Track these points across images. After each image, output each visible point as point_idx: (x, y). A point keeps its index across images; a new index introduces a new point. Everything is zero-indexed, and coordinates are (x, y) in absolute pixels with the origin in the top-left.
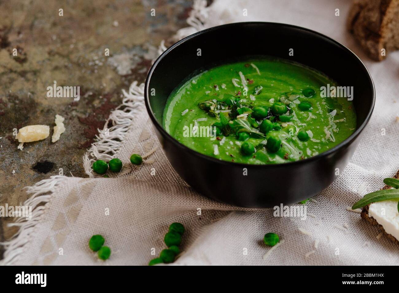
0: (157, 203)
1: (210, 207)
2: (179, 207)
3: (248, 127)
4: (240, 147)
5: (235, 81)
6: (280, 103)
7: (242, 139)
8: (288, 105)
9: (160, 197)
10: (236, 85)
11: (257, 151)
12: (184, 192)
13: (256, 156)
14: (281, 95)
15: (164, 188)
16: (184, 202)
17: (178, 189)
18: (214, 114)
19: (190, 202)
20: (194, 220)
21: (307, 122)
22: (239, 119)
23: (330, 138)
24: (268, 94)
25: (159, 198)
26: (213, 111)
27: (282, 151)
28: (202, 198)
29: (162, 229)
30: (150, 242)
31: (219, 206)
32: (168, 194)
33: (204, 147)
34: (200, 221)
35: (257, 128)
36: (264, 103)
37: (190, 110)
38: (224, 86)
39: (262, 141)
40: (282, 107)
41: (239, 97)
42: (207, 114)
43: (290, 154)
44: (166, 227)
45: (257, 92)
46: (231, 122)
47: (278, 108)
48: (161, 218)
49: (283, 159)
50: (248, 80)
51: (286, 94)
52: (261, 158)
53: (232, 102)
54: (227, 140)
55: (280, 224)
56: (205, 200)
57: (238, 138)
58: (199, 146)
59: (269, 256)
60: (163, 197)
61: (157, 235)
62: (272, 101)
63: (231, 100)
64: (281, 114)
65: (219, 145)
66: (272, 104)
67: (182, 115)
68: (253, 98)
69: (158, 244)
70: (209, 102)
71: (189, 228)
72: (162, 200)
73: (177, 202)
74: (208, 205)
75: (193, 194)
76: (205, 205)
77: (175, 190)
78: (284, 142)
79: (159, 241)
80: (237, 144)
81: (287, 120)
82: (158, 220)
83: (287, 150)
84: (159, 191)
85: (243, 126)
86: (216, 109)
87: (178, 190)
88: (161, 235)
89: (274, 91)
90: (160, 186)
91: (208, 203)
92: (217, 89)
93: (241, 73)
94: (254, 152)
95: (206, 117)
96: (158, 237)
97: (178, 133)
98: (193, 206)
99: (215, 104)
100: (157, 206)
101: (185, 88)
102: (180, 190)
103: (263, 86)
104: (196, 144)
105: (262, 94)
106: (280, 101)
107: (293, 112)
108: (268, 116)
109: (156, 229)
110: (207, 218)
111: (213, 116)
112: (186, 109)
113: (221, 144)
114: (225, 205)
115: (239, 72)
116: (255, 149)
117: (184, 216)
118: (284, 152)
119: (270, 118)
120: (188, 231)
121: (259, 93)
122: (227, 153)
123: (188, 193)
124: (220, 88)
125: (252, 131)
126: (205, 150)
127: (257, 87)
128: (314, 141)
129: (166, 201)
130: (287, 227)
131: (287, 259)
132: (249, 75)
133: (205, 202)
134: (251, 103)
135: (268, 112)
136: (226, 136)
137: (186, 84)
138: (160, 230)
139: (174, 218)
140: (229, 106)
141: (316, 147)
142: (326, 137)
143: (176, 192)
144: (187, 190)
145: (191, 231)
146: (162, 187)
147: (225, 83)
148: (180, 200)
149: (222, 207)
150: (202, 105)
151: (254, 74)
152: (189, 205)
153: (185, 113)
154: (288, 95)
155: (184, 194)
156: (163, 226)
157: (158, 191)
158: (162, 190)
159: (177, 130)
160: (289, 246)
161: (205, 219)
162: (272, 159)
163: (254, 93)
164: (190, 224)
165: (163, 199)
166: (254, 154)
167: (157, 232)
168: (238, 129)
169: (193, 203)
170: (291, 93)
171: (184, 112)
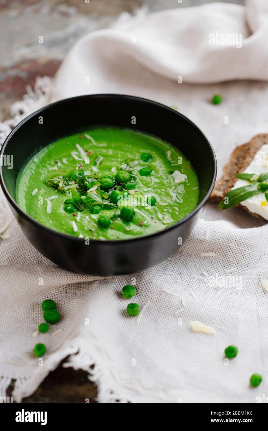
0: (28, 284)
1: (76, 281)
2: (48, 285)
3: (99, 200)
4: (97, 220)
5: (74, 154)
6: (123, 172)
7: (97, 212)
8: (130, 172)
9: (30, 279)
10: (77, 158)
11: (113, 222)
12: (50, 271)
13: (113, 227)
14: (121, 163)
15: (31, 270)
16: (52, 280)
17: (44, 268)
18: (64, 191)
19: (57, 278)
20: (61, 294)
21: (152, 186)
22: (91, 193)
23: (176, 199)
24: (108, 164)
25: (28, 279)
26: (62, 187)
27: (136, 219)
28: (67, 273)
29: (34, 307)
30: (27, 322)
31: (84, 278)
32: (36, 275)
33: (62, 225)
34: (67, 294)
35: (107, 199)
36: (107, 173)
37: (39, 189)
38: (65, 161)
39: (116, 212)
40: (126, 175)
41: (82, 170)
42: (56, 191)
43: (144, 221)
44: (38, 305)
45: (98, 163)
46: (83, 197)
47: (123, 177)
48: (32, 297)
49: (138, 226)
50: (86, 151)
51: (125, 161)
52: (119, 229)
53: (77, 176)
54: (83, 215)
55: (143, 287)
56: (71, 275)
57: (92, 212)
58: (57, 224)
59: (141, 319)
60: (32, 278)
61: (31, 314)
62: (114, 170)
63: (76, 174)
64: (126, 182)
65: (76, 221)
66: (115, 174)
67: (33, 195)
68: (95, 169)
69: (34, 323)
70: (56, 179)
71: (58, 303)
72: (32, 281)
73: (46, 281)
74: (74, 279)
75: (58, 271)
76: (71, 279)
77: (42, 270)
78: (136, 210)
79: (34, 320)
80: (93, 218)
81: (133, 187)
82: (29, 300)
83: (140, 217)
84: (28, 273)
85: (95, 199)
86: (64, 186)
87: (45, 270)
88: (34, 314)
89: (113, 159)
90: (27, 268)
91: (74, 277)
92: (59, 164)
93: (78, 146)
94: (111, 224)
95: (56, 195)
96: (32, 315)
97: (34, 214)
98: (61, 282)
99: (62, 180)
100: (28, 287)
101: (29, 167)
102: (46, 269)
103: (102, 156)
104: (55, 223)
105: (103, 164)
106: (121, 169)
107: (136, 179)
108: (114, 185)
109: (29, 308)
110: (73, 290)
111: (63, 192)
112: (35, 189)
113: (78, 220)
114: (89, 276)
115: (76, 144)
116: (111, 220)
117: (51, 292)
118: (138, 219)
119: (118, 188)
120: (59, 306)
121: (100, 164)
122: (86, 228)
123: (54, 270)
124: (62, 163)
125: (104, 203)
126: (64, 228)
127: (97, 157)
128: (162, 204)
129: (35, 281)
130: (151, 289)
131: (158, 319)
132: (86, 147)
133: (71, 277)
134: (95, 175)
135: (114, 182)
136: (81, 211)
137: (29, 163)
138: (33, 309)
139: (43, 295)
140: (76, 181)
141: (165, 210)
142: (173, 199)
143: (43, 272)
144: (52, 268)
145: (61, 305)
146: (29, 269)
147: (65, 157)
148: (49, 278)
149: (86, 278)
150: (49, 183)
151: (90, 145)
152: (57, 282)
153: (35, 193)
154: (128, 162)
155: (51, 272)
156: (34, 304)
157: (26, 273)
158: (29, 271)
159: (32, 211)
160: (158, 306)
161: (71, 291)
162: (129, 228)
163: (95, 164)
164: (59, 298)
165: (33, 279)
166: (111, 225)
167: (30, 311)
168: (92, 203)
169: (60, 279)
170: (130, 160)
171: (34, 191)
